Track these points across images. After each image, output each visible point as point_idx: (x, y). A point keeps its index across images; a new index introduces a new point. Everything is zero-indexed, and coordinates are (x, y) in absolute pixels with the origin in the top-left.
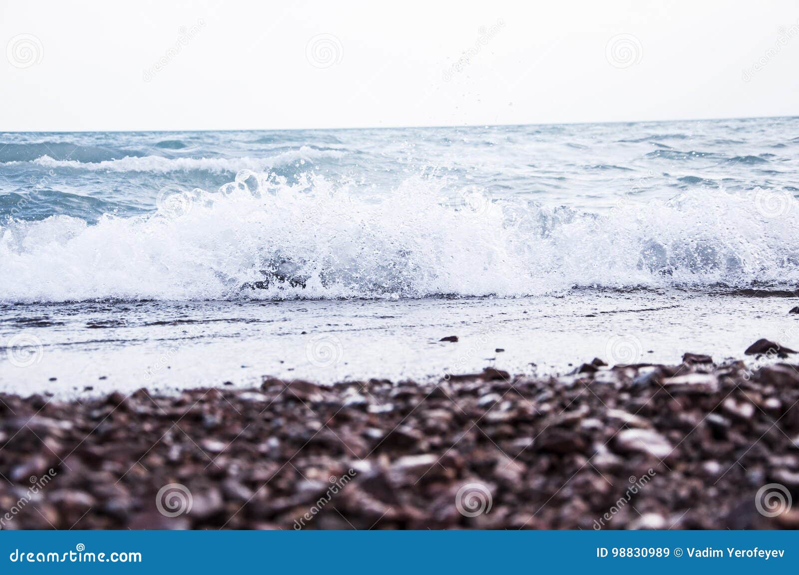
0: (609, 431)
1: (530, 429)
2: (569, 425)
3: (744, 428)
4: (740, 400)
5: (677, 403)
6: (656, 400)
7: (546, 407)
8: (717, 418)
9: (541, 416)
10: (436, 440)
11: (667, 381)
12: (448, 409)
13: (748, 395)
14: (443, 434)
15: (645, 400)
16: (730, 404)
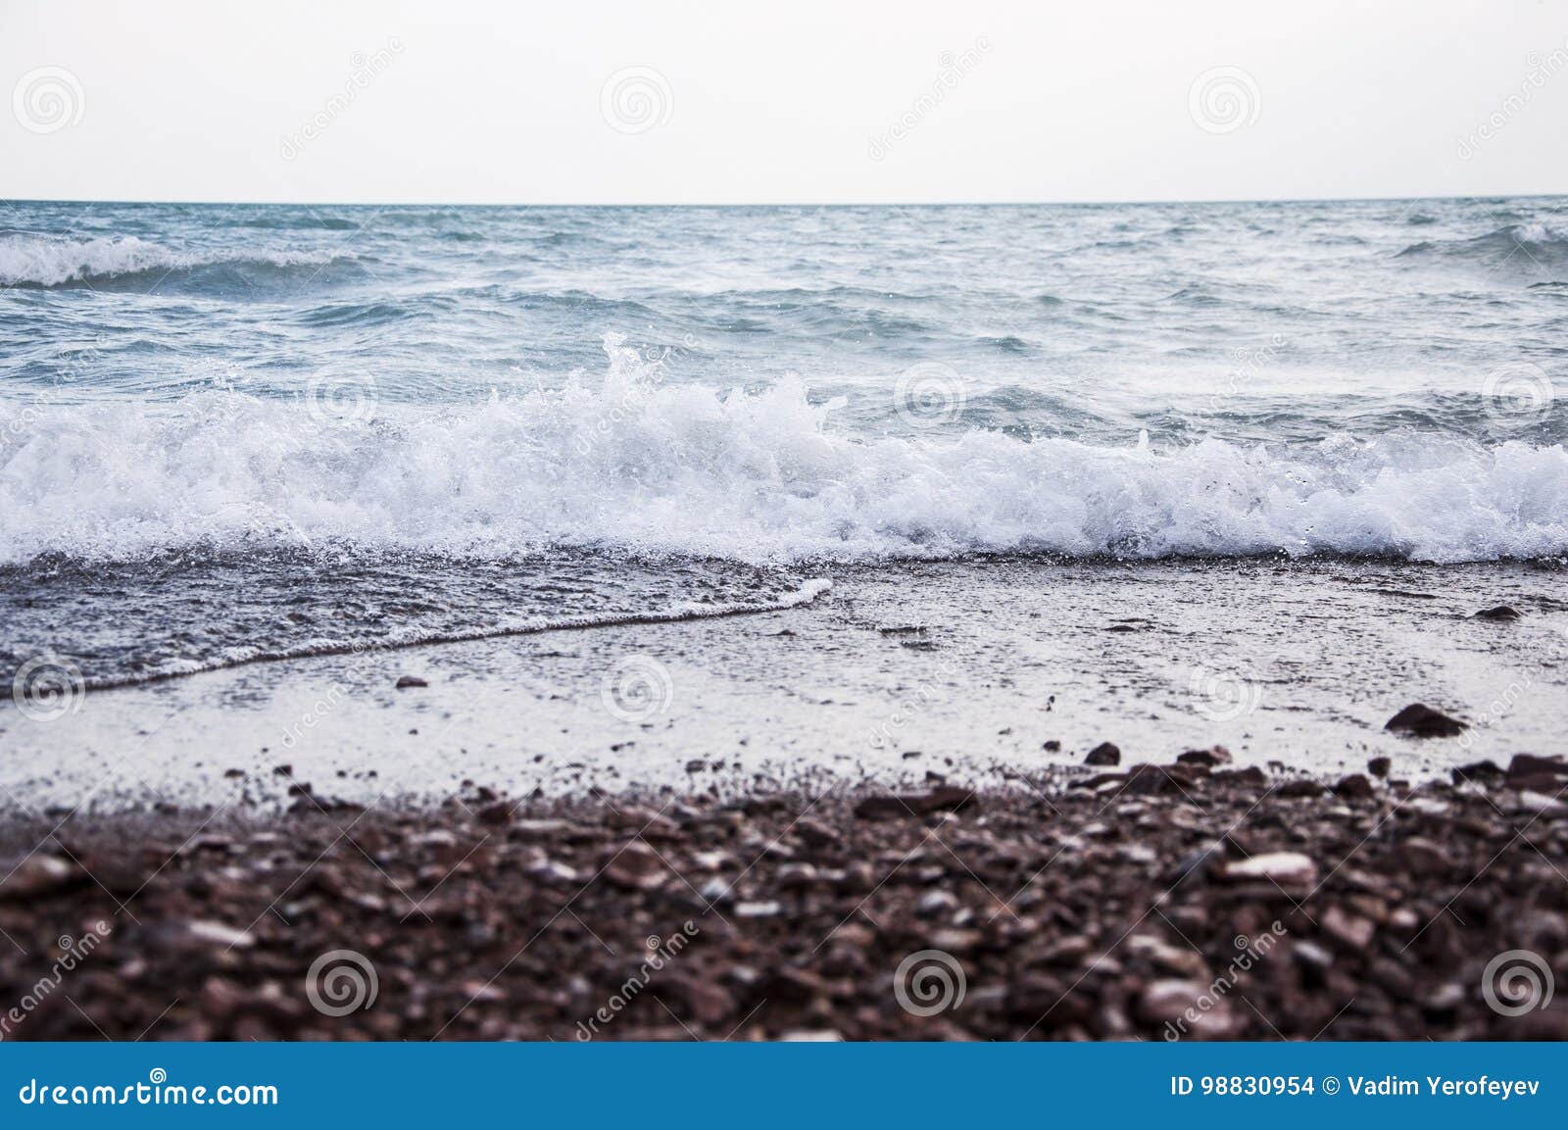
0: (1130, 982)
1: (1001, 966)
2: (1066, 963)
3: (1354, 964)
4: (1352, 913)
5: (1245, 917)
6: (1213, 909)
7: (1028, 923)
8: (1311, 951)
9: (1019, 939)
10: (846, 987)
11: (1234, 868)
12: (866, 924)
13: (1363, 903)
14: (858, 974)
15: (1193, 912)
16: (1334, 919)
